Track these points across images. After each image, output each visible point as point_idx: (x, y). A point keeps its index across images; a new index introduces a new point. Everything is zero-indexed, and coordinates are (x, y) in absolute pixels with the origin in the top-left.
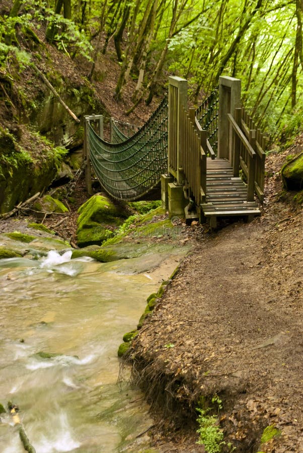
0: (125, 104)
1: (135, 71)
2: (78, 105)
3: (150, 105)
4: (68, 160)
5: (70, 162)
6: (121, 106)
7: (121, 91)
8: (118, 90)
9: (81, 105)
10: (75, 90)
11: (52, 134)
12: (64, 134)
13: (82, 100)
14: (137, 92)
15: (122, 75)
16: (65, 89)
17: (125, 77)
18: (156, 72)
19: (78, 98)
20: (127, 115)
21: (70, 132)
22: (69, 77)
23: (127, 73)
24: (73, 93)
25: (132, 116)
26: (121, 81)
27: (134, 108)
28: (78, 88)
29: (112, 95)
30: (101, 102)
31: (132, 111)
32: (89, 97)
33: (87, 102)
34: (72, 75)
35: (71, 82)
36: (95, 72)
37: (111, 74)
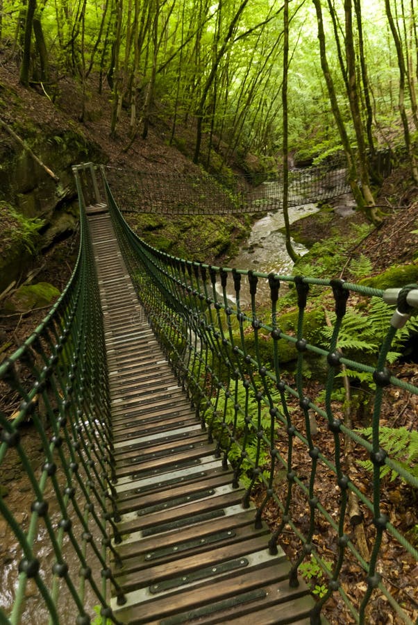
0: (122, 141)
1: (126, 106)
2: (66, 154)
3: (147, 138)
4: (69, 211)
5: (72, 211)
6: (118, 144)
7: (116, 128)
8: (113, 128)
9: (69, 153)
10: (57, 138)
11: (40, 190)
12: (57, 186)
13: (69, 147)
14: (131, 127)
15: (115, 113)
16: (45, 138)
17: (117, 115)
18: (146, 106)
19: (64, 146)
20: (126, 152)
21: (63, 182)
22: (48, 124)
23: (119, 110)
24: (55, 142)
25: (130, 152)
26: (116, 120)
27: (131, 144)
28: (61, 135)
29: (108, 134)
30: (96, 143)
31: (129, 148)
32: (77, 143)
33: (75, 148)
34: (52, 121)
35: (52, 129)
36: (88, 113)
37: (106, 112)
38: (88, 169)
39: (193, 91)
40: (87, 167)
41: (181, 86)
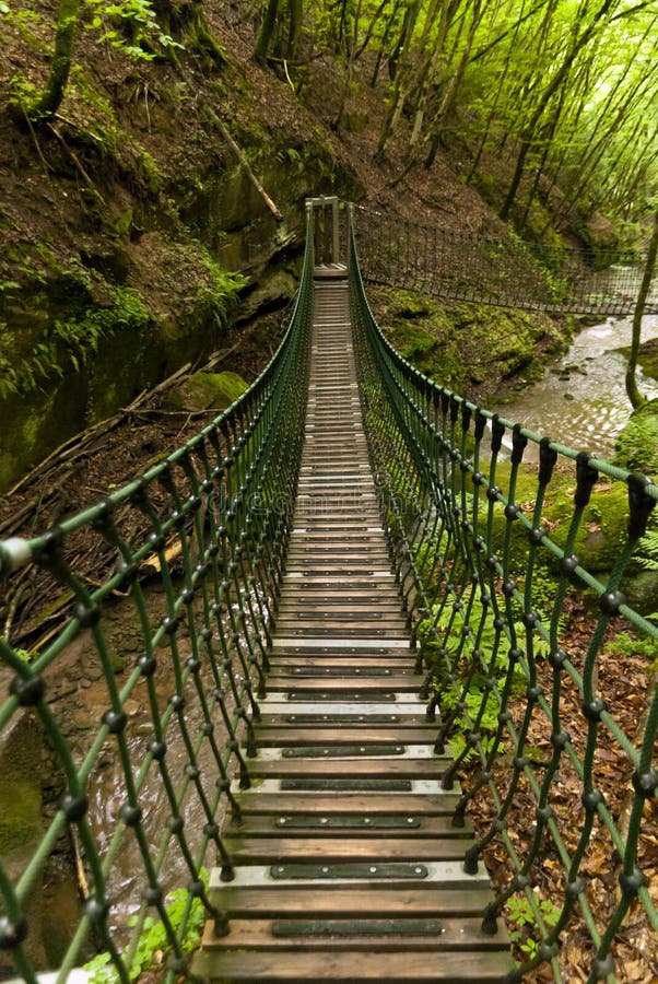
0: (391, 168)
1: (408, 112)
2: (301, 178)
3: (432, 167)
4: (289, 268)
5: (294, 269)
6: (384, 172)
7: (385, 146)
8: (381, 146)
9: (306, 178)
10: (292, 152)
11: (253, 230)
12: (279, 227)
13: (307, 168)
14: (411, 148)
15: (390, 121)
16: (274, 149)
17: (392, 125)
18: (439, 116)
19: (301, 165)
20: (393, 186)
21: (289, 223)
22: (283, 128)
23: (396, 116)
24: (288, 157)
25: (401, 187)
26: (388, 133)
27: (404, 175)
28: (299, 148)
29: (372, 153)
30: (349, 166)
31: (401, 180)
32: (320, 163)
33: (317, 170)
34: (289, 123)
35: (286, 137)
36: (348, 116)
37: (376, 118)
38: (329, 207)
39: (524, 98)
40: (329, 203)
41: (505, 87)
